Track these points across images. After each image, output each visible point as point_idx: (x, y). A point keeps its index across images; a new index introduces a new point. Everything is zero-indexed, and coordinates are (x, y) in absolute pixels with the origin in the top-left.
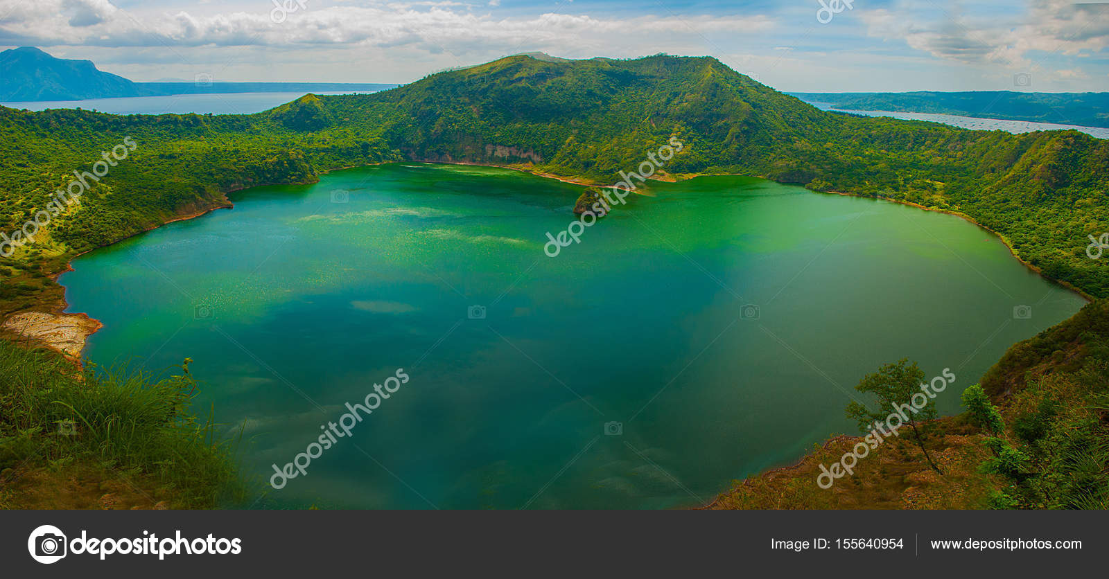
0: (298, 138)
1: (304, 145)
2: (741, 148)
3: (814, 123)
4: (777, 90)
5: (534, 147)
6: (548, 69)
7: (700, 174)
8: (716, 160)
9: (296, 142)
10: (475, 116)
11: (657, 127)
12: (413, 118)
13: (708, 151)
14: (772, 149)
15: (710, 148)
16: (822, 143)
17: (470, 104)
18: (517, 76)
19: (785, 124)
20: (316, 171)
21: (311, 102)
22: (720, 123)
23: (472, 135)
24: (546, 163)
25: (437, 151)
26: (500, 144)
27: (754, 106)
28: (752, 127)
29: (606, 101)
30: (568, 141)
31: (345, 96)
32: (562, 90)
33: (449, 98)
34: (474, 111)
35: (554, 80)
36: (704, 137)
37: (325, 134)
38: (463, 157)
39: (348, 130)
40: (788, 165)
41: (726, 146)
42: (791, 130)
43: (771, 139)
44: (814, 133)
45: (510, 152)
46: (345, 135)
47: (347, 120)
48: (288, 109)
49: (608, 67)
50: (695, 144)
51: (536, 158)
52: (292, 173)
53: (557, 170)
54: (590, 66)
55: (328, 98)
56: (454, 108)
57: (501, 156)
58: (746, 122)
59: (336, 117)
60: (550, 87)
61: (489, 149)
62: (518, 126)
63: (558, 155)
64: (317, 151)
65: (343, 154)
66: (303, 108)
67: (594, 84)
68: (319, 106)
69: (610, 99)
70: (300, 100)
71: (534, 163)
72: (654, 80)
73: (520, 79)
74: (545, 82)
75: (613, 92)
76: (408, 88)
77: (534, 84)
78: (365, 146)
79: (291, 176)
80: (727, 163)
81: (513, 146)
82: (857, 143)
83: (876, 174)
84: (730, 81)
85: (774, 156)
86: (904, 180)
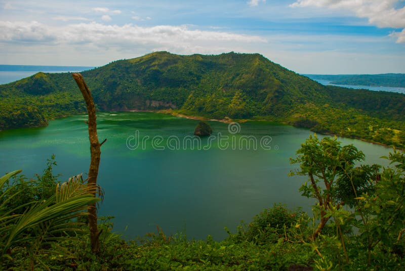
0: (34, 99)
1: (38, 103)
2: (274, 106)
3: (318, 93)
4: (296, 73)
5: (172, 101)
6: (169, 60)
7: (249, 120)
8: (258, 112)
9: (33, 102)
10: (139, 84)
11: (226, 92)
12: (104, 86)
13: (254, 107)
14: (292, 107)
15: (255, 105)
16: (322, 104)
17: (136, 78)
18: (153, 63)
19: (300, 93)
20: (46, 119)
21: (42, 77)
22: (262, 91)
23: (138, 94)
24: (179, 108)
25: (119, 105)
26: (154, 100)
27: (282, 82)
28: (280, 94)
29: (199, 78)
30: (189, 97)
31: (62, 74)
32: (176, 71)
33: (124, 74)
34: (139, 81)
35: (172, 66)
36: (253, 99)
37: (51, 96)
38: (134, 107)
39: (65, 93)
40: (300, 116)
41: (265, 104)
42: (304, 96)
43: (291, 101)
44: (317, 98)
45: (159, 104)
46: (64, 97)
47: (65, 88)
48: (26, 81)
49: (201, 59)
50: (247, 102)
51: (174, 107)
52: (30, 120)
53: (185, 112)
54: (191, 59)
55: (52, 75)
56: (128, 80)
57: (154, 106)
58: (277, 91)
59: (58, 86)
60: (169, 70)
61: (148, 102)
62: (163, 89)
63: (185, 104)
64: (47, 106)
65: (63, 108)
66: (36, 80)
67: (193, 68)
68: (46, 79)
69: (201, 76)
70: (34, 76)
71: (173, 109)
72: (226, 66)
73: (154, 66)
74: (167, 67)
75: (203, 72)
76: (101, 69)
77: (161, 68)
78: (76, 103)
79: (31, 122)
80: (265, 114)
81: (161, 100)
82: (344, 105)
83: (355, 124)
84: (269, 67)
85: (292, 111)
86: (373, 128)
